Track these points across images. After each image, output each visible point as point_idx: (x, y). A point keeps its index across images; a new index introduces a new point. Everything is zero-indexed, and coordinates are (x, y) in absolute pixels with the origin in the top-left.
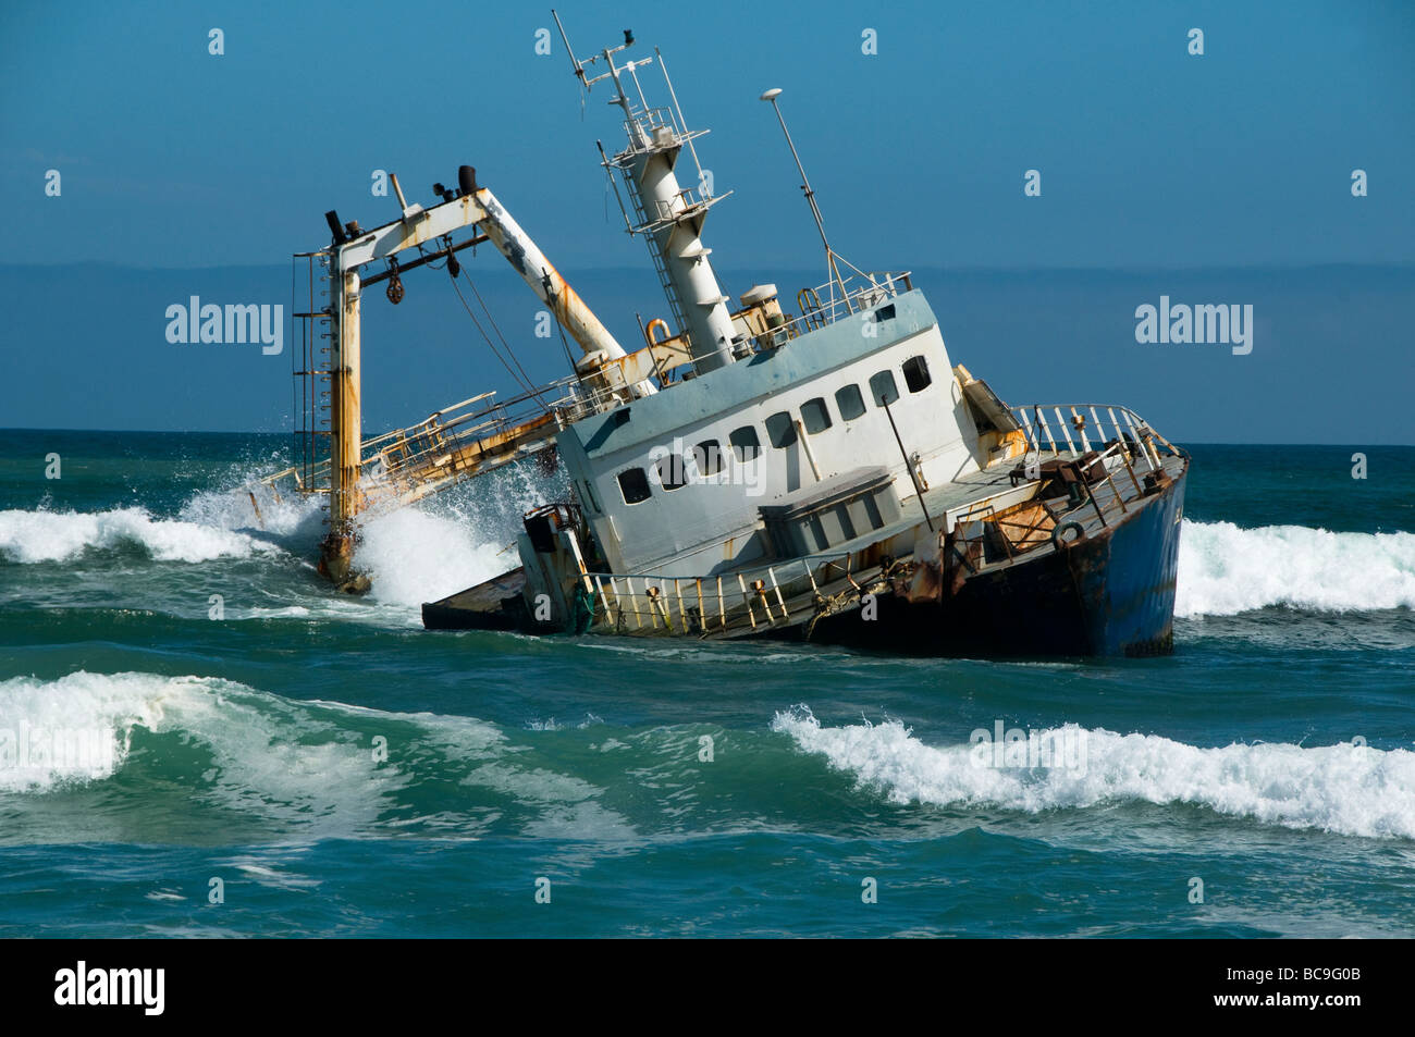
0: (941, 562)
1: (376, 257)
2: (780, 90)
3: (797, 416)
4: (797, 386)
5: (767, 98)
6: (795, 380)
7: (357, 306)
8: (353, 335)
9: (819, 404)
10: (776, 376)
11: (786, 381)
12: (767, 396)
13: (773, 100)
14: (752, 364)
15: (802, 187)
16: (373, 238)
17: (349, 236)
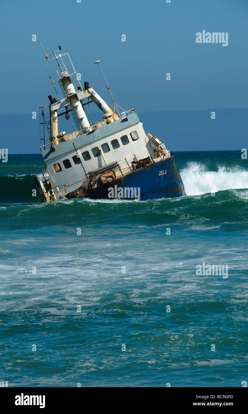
0: (87, 187)
1: (61, 107)
2: (100, 61)
3: (100, 148)
4: (100, 140)
5: (96, 63)
6: (99, 139)
7: (57, 120)
8: (55, 129)
9: (107, 144)
10: (94, 138)
11: (96, 139)
12: (91, 143)
13: (98, 63)
14: (88, 135)
15: (107, 87)
16: (60, 102)
17: (54, 102)
